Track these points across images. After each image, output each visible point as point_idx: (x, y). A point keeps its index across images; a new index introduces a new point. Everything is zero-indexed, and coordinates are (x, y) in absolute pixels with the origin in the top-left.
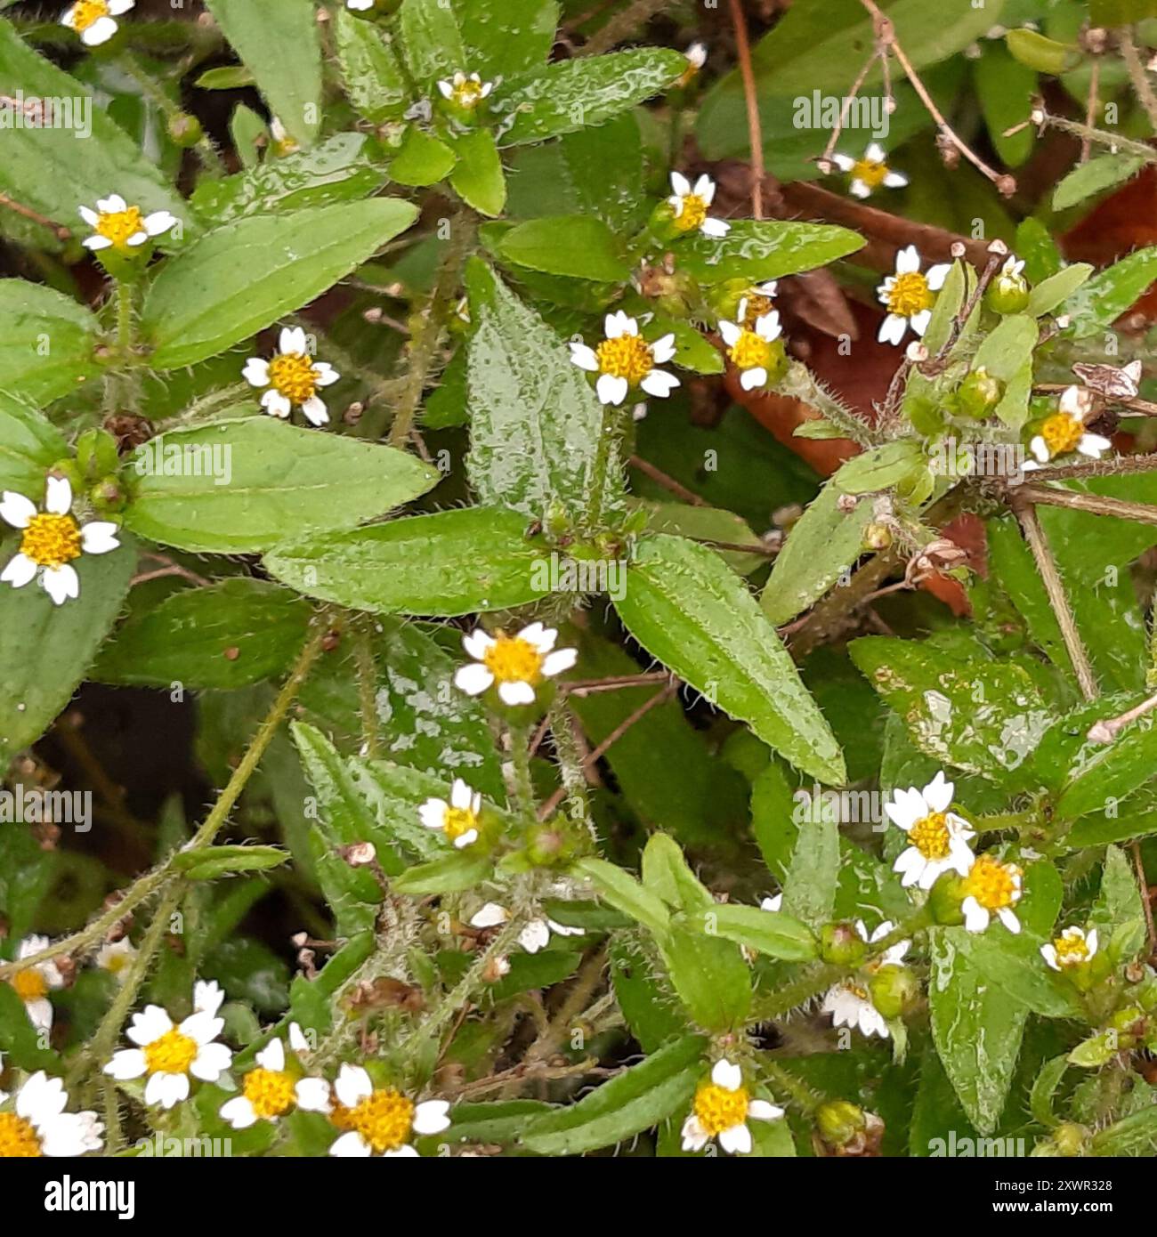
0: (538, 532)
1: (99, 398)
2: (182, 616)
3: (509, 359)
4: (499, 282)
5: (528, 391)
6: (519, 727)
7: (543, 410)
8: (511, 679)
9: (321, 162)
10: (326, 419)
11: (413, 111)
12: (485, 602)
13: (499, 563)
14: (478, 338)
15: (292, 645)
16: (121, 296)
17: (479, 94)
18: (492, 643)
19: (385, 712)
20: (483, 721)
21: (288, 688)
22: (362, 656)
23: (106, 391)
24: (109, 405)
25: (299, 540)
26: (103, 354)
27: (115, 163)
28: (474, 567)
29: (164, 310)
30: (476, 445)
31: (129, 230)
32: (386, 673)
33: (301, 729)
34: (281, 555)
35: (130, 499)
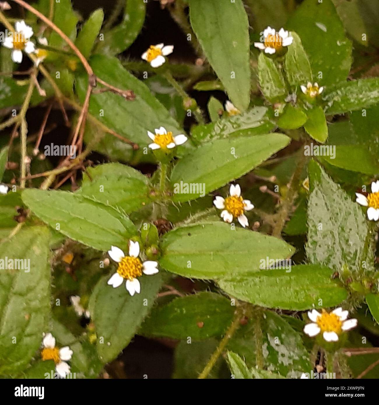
0: (337, 276)
1: (149, 214)
2: (180, 307)
3: (326, 204)
4: (323, 171)
5: (334, 217)
6: (330, 352)
7: (339, 226)
8: (329, 331)
9: (249, 118)
10: (247, 224)
11: (289, 98)
12: (313, 305)
13: (319, 289)
14: (313, 194)
15: (226, 322)
16: (162, 171)
17: (318, 92)
18: (320, 315)
19: (266, 353)
20: (308, 359)
21: (224, 341)
22: (257, 328)
23: (153, 211)
24: (154, 217)
25: (234, 275)
26: (153, 194)
27: (159, 119)
28: (309, 290)
29: (180, 177)
30: (310, 240)
31: (168, 142)
32: (267, 336)
33: (231, 355)
34: (226, 281)
35: (162, 255)
